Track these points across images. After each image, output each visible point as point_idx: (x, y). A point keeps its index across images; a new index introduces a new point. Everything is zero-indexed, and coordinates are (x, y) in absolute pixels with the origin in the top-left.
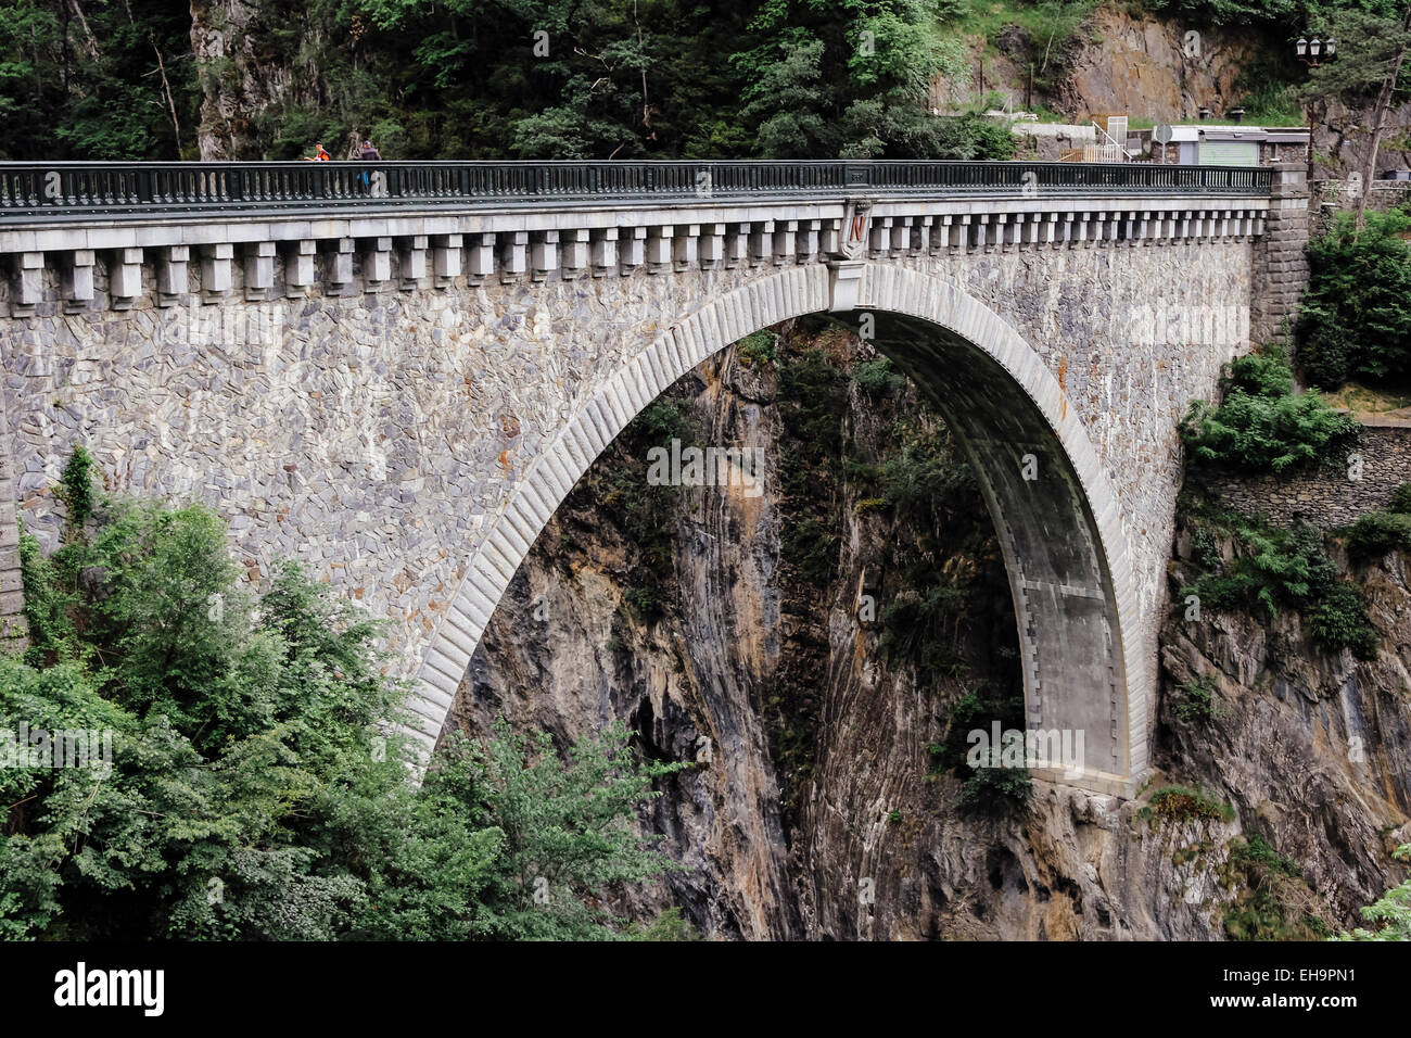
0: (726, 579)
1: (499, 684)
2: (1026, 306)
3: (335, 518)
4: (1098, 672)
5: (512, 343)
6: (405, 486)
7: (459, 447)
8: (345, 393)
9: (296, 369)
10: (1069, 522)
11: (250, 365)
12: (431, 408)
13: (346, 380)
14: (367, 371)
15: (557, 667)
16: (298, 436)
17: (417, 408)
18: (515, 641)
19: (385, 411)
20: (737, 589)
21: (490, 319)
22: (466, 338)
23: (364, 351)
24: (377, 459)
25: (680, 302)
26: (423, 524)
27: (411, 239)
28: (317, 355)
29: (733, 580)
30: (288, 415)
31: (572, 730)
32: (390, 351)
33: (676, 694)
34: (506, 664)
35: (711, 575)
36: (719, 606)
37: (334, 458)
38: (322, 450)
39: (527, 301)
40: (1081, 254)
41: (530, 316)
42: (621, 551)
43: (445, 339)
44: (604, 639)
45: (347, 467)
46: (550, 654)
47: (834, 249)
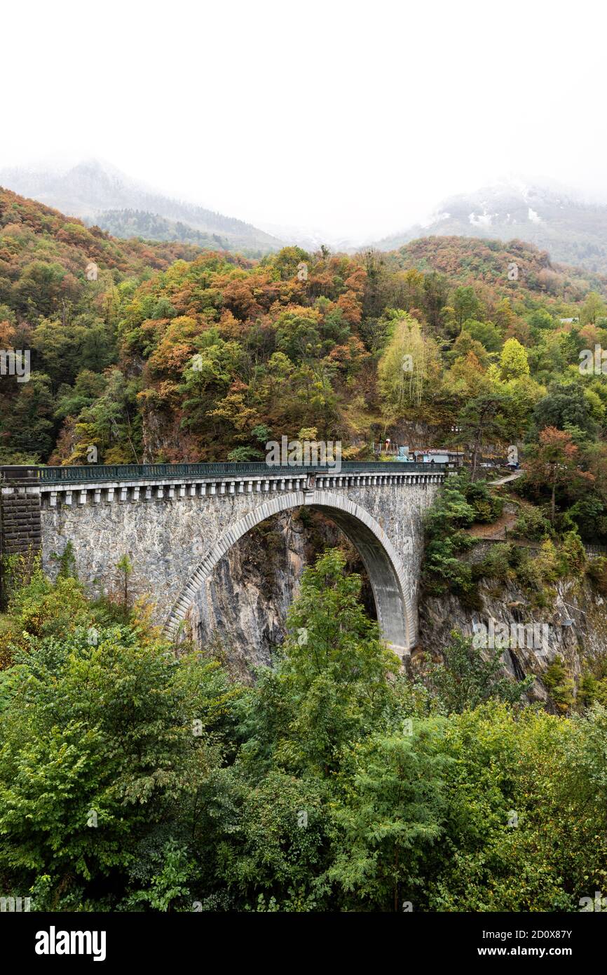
0: (290, 586)
1: (225, 620)
2: (369, 504)
3: (144, 567)
4: (399, 615)
5: (202, 515)
6: (167, 557)
7: (184, 546)
8: (148, 530)
9: (133, 523)
10: (387, 568)
11: (119, 522)
12: (176, 534)
13: (149, 526)
14: (156, 524)
15: (241, 615)
16: (133, 543)
17: (171, 534)
18: (229, 606)
19: (161, 535)
20: (293, 590)
21: (195, 508)
22: (187, 514)
23: (155, 518)
24: (157, 548)
25: (256, 503)
26: (173, 569)
27: (169, 486)
28: (140, 519)
29: (292, 587)
30: (130, 537)
31: (246, 635)
32: (164, 517)
33: (276, 623)
34: (227, 614)
35: (285, 585)
36: (288, 595)
37: (145, 549)
38: (141, 547)
39: (206, 503)
40: (386, 489)
41: (208, 507)
42: (259, 578)
43: (180, 514)
44: (255, 606)
45: (148, 552)
46: (239, 611)
47: (304, 487)
